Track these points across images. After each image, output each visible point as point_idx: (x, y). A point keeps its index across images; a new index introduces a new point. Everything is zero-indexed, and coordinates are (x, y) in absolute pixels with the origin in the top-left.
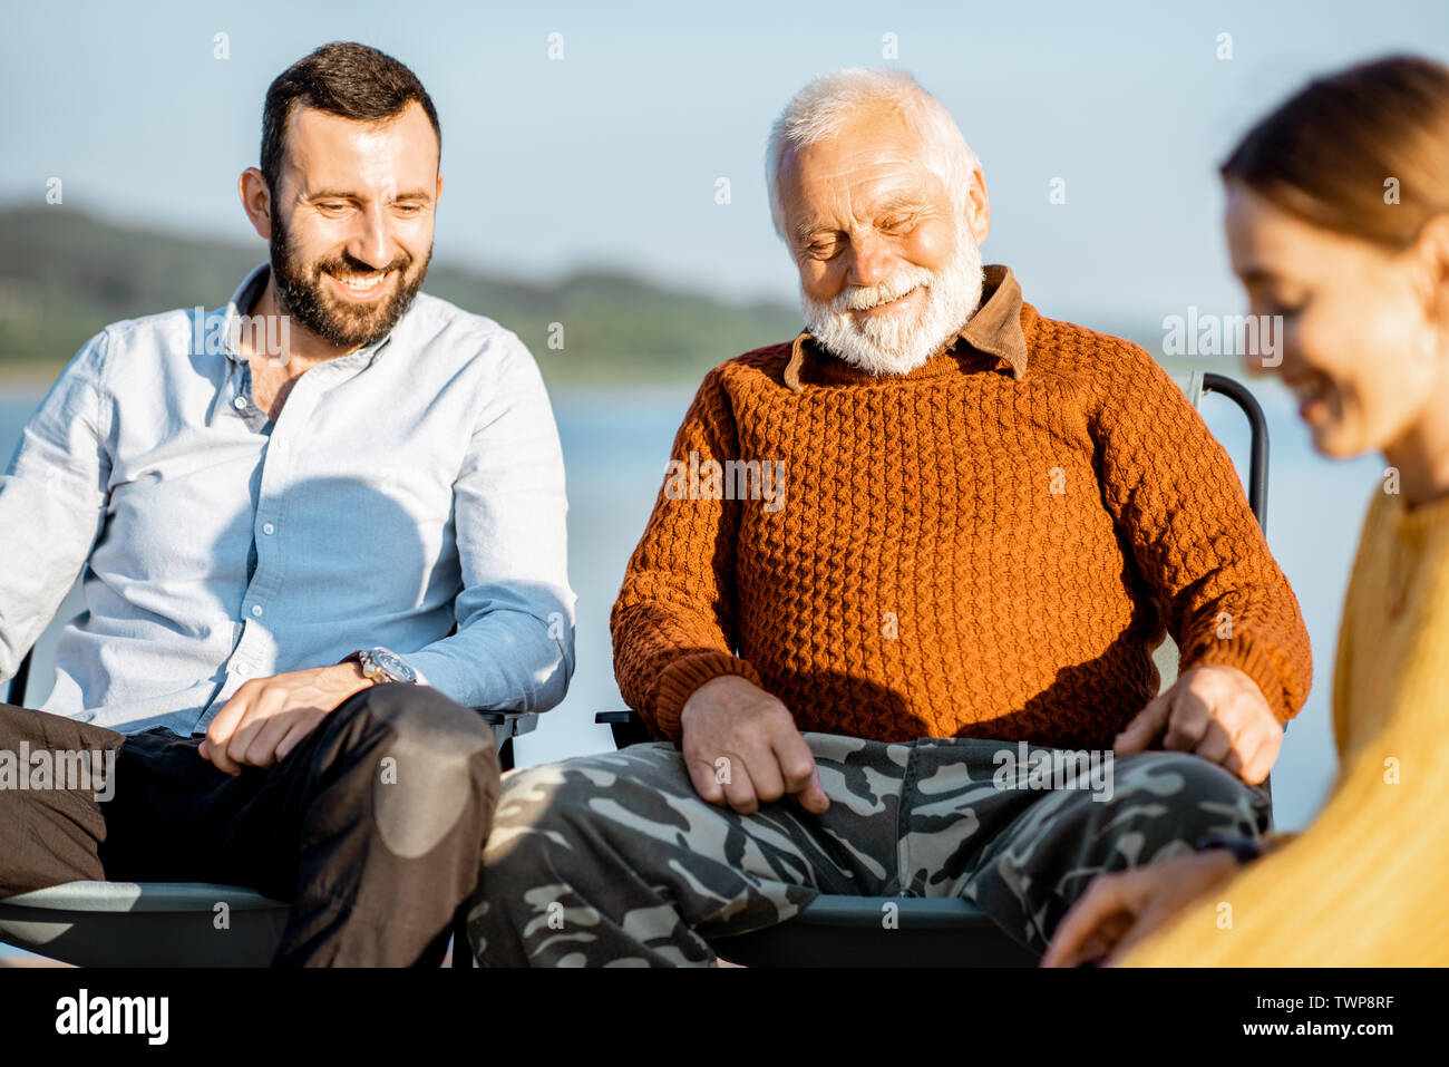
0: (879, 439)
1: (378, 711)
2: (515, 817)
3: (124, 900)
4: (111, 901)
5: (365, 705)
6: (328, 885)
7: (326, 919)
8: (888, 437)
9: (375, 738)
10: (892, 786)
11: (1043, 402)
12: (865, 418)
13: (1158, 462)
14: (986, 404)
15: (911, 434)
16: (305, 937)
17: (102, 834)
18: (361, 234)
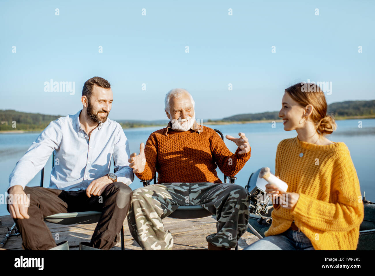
0: (180, 144)
1: (116, 186)
2: (135, 197)
3: (75, 215)
4: (70, 216)
5: (114, 185)
6: (108, 213)
7: (107, 219)
8: (182, 144)
9: (116, 191)
10: (188, 188)
11: (203, 138)
12: (178, 141)
13: (218, 144)
14: (195, 139)
15: (185, 143)
16: (103, 221)
17: (67, 207)
18: (105, 106)
